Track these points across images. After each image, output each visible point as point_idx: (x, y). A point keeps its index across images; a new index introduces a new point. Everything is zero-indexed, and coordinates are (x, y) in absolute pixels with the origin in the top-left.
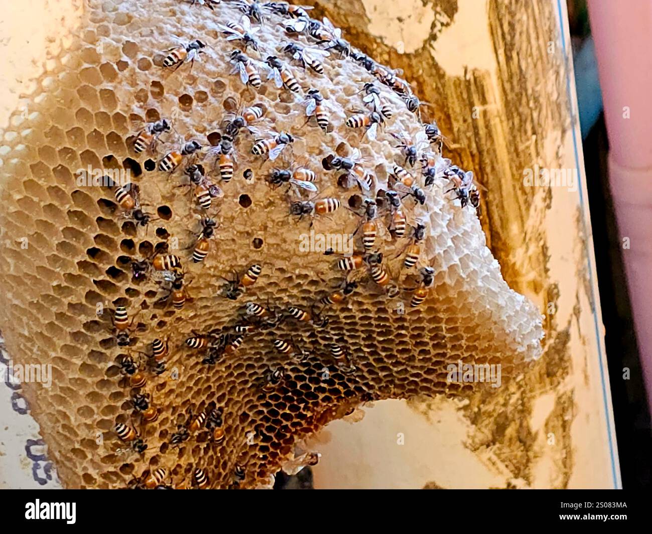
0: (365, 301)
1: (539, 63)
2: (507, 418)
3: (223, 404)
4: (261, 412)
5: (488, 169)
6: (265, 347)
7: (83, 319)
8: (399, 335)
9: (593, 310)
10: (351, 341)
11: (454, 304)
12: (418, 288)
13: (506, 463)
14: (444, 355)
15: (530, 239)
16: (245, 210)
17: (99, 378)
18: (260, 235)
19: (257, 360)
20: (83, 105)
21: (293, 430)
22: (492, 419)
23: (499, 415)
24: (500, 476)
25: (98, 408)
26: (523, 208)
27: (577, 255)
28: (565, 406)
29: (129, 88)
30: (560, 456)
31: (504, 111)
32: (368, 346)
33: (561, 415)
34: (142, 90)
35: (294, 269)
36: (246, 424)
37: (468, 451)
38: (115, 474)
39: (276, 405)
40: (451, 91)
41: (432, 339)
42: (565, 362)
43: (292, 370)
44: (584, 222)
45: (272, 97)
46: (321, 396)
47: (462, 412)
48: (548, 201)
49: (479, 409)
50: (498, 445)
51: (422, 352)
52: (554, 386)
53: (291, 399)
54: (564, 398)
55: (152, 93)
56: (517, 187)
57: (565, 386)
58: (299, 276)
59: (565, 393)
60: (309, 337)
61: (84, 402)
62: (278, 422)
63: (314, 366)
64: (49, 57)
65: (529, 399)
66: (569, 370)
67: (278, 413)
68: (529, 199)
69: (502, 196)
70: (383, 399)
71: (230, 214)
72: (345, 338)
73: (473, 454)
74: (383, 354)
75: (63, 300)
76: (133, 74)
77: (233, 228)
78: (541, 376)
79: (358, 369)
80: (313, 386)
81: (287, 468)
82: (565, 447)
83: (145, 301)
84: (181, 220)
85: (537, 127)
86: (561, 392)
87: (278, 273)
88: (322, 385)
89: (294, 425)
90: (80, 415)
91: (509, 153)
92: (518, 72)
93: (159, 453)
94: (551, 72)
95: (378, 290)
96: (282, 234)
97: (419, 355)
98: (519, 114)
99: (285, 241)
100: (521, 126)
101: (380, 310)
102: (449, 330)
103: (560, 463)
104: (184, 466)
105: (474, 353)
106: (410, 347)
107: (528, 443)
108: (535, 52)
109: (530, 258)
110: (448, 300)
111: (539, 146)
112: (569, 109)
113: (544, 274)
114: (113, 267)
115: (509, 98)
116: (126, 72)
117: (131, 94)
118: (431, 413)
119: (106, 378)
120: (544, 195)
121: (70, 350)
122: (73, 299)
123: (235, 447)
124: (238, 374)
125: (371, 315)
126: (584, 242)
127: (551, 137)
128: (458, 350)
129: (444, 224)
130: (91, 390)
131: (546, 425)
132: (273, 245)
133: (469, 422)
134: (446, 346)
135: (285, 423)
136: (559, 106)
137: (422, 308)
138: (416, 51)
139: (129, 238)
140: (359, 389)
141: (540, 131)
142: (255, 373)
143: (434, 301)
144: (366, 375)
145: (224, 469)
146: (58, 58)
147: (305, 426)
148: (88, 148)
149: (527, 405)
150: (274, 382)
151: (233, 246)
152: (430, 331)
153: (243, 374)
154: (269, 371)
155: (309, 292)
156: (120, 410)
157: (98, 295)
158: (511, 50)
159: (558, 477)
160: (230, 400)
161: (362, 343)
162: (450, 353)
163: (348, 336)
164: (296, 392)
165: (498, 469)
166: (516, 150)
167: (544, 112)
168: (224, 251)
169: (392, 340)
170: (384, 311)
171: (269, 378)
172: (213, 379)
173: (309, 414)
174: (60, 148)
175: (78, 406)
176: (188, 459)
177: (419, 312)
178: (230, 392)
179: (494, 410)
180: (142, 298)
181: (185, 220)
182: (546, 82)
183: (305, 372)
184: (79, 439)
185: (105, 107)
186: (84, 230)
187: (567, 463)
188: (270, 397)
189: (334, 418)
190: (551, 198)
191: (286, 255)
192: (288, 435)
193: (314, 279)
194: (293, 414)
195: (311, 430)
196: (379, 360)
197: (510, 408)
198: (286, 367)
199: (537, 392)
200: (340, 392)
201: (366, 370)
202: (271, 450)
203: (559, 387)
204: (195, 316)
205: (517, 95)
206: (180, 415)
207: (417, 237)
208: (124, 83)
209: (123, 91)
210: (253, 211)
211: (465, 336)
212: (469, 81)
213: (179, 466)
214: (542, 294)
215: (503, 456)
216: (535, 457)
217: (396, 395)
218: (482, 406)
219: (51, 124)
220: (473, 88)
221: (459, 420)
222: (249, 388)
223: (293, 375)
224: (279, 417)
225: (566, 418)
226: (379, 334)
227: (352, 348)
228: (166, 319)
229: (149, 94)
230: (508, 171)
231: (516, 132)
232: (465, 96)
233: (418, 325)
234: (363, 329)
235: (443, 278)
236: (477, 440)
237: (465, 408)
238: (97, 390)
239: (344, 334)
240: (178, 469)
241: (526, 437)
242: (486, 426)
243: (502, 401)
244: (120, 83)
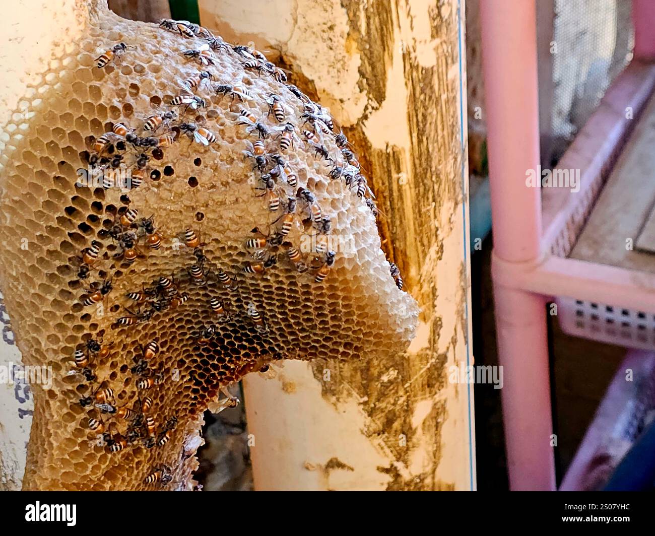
0: (281, 275)
1: (443, 148)
2: (395, 414)
3: (165, 349)
4: (195, 361)
5: (398, 223)
6: (202, 306)
7: (58, 263)
8: (306, 306)
9: (466, 342)
10: (268, 308)
11: (350, 285)
12: (322, 266)
13: (392, 449)
14: (339, 326)
15: (424, 281)
16: (192, 189)
17: (66, 313)
18: (202, 210)
19: (194, 317)
20: (75, 96)
21: (219, 378)
22: (383, 414)
23: (389, 411)
24: (386, 459)
25: (63, 336)
26: (421, 256)
27: (458, 298)
28: (438, 411)
29: (112, 86)
30: (431, 449)
31: (413, 180)
32: (281, 313)
33: (436, 418)
34: (122, 89)
35: (227, 241)
36: (182, 369)
37: (364, 437)
38: (72, 391)
39: (207, 357)
40: (375, 160)
41: (330, 312)
42: (442, 377)
43: (221, 329)
44: (465, 275)
45: (224, 107)
46: (243, 352)
47: (362, 407)
48: (440, 254)
49: (375, 405)
50: (386, 434)
51: (322, 322)
52: (432, 394)
53: (219, 353)
54: (439, 406)
55: (130, 93)
56: (418, 239)
57: (440, 396)
58: (230, 248)
59: (440, 401)
60: (236, 301)
61: (53, 332)
62: (208, 370)
63: (239, 327)
64: (54, 57)
65: (413, 402)
66: (444, 384)
67: (208, 363)
68: (426, 250)
69: (405, 244)
70: (290, 359)
71: (180, 191)
72: (264, 305)
73: (367, 439)
74: (292, 321)
75: (44, 247)
76: (117, 76)
77: (182, 201)
78: (422, 386)
79: (272, 332)
80: (237, 344)
81: (212, 408)
82: (436, 443)
83: (106, 253)
84: (141, 191)
85: (436, 197)
86: (437, 400)
87: (214, 243)
88: (244, 343)
89: (220, 374)
90: (50, 342)
91: (414, 213)
92: (426, 153)
93: (109, 380)
94: (451, 157)
95: (291, 266)
96: (220, 211)
97: (320, 324)
98: (424, 185)
99: (221, 218)
100: (424, 194)
101: (291, 284)
102: (344, 306)
103: (431, 454)
104: (129, 394)
105: (362, 328)
106: (313, 317)
107: (409, 435)
108: (440, 140)
109: (423, 295)
110: (345, 281)
111: (437, 211)
112: (462, 188)
113: (431, 309)
114: (84, 223)
115: (418, 171)
116: (112, 75)
117: (113, 90)
118: (339, 405)
119: (71, 313)
120: (437, 249)
121: (47, 288)
122: (51, 247)
123: (172, 385)
124: (179, 327)
125: (284, 286)
126: (464, 290)
127: (447, 207)
128: (350, 324)
129: (349, 222)
130: (59, 322)
131: (424, 423)
132: (212, 219)
133: (366, 415)
134: (341, 319)
135: (213, 371)
136: (454, 183)
137: (325, 285)
138: (352, 126)
139: (99, 201)
140: (272, 349)
141: (438, 200)
142: (192, 328)
143: (335, 280)
144: (279, 338)
145: (161, 401)
146: (61, 59)
147: (228, 375)
148: (75, 129)
149: (410, 406)
150: (207, 337)
151: (180, 217)
152: (330, 305)
153: (182, 327)
154: (203, 327)
155: (237, 261)
156: (80, 340)
157: (72, 245)
158: (422, 135)
159: (429, 464)
160: (171, 347)
161: (277, 310)
162: (344, 325)
163: (266, 303)
164: (223, 347)
165: (384, 452)
166: (420, 211)
167: (443, 186)
168: (173, 220)
169: (300, 310)
170: (295, 284)
171: (203, 333)
172: (158, 328)
173: (232, 366)
174: (54, 128)
175: (48, 334)
176: (133, 387)
177: (321, 288)
178: (172, 341)
179: (386, 407)
180: (104, 250)
181: (144, 191)
182: (446, 164)
183: (231, 331)
184: (47, 361)
185: (92, 99)
186: (65, 193)
187: (436, 455)
188: (203, 350)
189: (251, 371)
190: (442, 252)
191: (221, 228)
192: (215, 382)
193: (242, 251)
194: (220, 365)
195: (233, 379)
196: (289, 326)
197: (398, 408)
198: (217, 325)
199: (419, 398)
200: (257, 350)
201: (278, 333)
202: (201, 392)
203: (436, 396)
204: (146, 271)
205: (423, 170)
206: (129, 352)
207: (325, 229)
208: (109, 82)
209: (107, 87)
210: (198, 191)
211: (356, 312)
212: (389, 154)
213: (124, 392)
214: (429, 324)
215: (389, 444)
216: (413, 447)
217: (300, 357)
218: (377, 403)
219: (49, 109)
220: (391, 159)
221: (359, 412)
222: (187, 340)
223: (222, 333)
224: (209, 367)
225: (439, 420)
226: (291, 304)
227: (269, 314)
228: (122, 270)
229: (128, 93)
230: (412, 227)
231: (421, 198)
232: (385, 165)
233: (321, 299)
234: (279, 298)
235: (343, 263)
236: (371, 429)
237: (365, 403)
238: (63, 322)
239: (263, 302)
240: (124, 395)
241: (408, 431)
242: (379, 418)
243: (392, 401)
244: (105, 82)
